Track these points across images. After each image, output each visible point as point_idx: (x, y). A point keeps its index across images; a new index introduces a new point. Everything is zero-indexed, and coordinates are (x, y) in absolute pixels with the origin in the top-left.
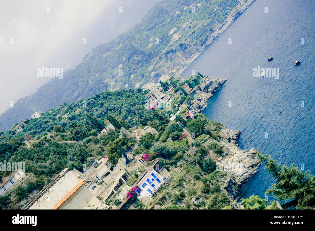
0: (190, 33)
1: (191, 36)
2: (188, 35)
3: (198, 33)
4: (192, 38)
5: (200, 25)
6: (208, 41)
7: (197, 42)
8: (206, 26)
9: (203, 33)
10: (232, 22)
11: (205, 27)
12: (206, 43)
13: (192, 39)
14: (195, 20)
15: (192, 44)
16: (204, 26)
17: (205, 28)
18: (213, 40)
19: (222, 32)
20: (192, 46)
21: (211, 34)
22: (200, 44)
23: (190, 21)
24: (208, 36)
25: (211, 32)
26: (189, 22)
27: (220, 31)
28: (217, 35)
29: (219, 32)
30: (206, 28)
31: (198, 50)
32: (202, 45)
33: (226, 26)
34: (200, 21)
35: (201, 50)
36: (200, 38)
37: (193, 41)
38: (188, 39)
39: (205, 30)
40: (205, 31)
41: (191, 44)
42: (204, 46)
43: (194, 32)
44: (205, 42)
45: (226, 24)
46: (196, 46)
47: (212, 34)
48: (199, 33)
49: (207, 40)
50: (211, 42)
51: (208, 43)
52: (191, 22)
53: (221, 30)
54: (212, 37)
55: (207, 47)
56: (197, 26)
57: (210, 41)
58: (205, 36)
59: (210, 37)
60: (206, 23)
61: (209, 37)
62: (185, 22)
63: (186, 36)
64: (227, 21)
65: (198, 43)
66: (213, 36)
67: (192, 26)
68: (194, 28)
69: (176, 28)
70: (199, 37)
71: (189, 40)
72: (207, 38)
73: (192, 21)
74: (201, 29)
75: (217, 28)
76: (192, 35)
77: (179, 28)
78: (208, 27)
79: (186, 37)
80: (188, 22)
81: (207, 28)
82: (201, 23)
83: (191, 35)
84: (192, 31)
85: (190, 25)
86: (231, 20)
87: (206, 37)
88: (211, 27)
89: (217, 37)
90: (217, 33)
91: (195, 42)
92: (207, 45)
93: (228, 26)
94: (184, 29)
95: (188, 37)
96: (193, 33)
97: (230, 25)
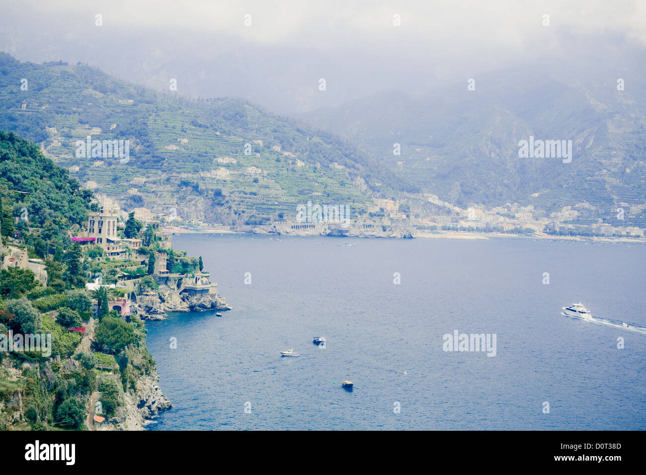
0: (248, 190)
1: (245, 196)
2: (242, 189)
3: (258, 201)
4: (242, 199)
5: (272, 192)
6: (261, 227)
7: (243, 212)
8: (280, 204)
9: (265, 207)
10: (321, 234)
11: (277, 203)
12: (255, 227)
13: (242, 202)
14: (273, 178)
15: (234, 208)
16: (279, 200)
17: (276, 205)
18: (270, 232)
19: (292, 235)
20: (232, 211)
21: (275, 221)
22: (245, 217)
23: (265, 172)
24: (268, 219)
25: (277, 218)
26: (261, 173)
27: (291, 230)
28: (281, 231)
29: (289, 230)
30: (278, 205)
31: (234, 224)
32: (247, 224)
33: (307, 233)
34: (278, 186)
35: (238, 229)
36: (254, 212)
37: (239, 204)
38: (237, 194)
39: (272, 207)
40: (271, 209)
41: (233, 205)
42: (248, 228)
43: (255, 194)
44: (255, 223)
45: (309, 229)
46: (237, 215)
47: (277, 222)
48: (261, 202)
49: (261, 224)
50: (264, 232)
51: (258, 230)
52: (265, 175)
53: (295, 230)
54: (272, 226)
55: (251, 234)
56: (267, 189)
57: (263, 229)
58: (265, 216)
59: (270, 224)
60: (284, 199)
61: (268, 222)
62: (257, 167)
63: (238, 188)
64: (314, 226)
65: (246, 215)
66: (275, 227)
67: (261, 182)
68: (260, 187)
69: (235, 162)
70: (254, 207)
71: (236, 197)
72: (264, 221)
73: (268, 175)
74: (268, 199)
75: (293, 222)
76: (248, 196)
77: (240, 165)
78: (280, 207)
79: (236, 190)
80: (260, 171)
81: (277, 207)
82: (277, 192)
83: (247, 194)
84: (254, 190)
85: (260, 178)
86: (322, 231)
87: (264, 219)
88: (285, 212)
89: (280, 234)
90: (284, 228)
91: (241, 209)
92: (254, 231)
93: (310, 234)
94: (245, 176)
95: (240, 192)
96: (251, 193)
97: (313, 236)
